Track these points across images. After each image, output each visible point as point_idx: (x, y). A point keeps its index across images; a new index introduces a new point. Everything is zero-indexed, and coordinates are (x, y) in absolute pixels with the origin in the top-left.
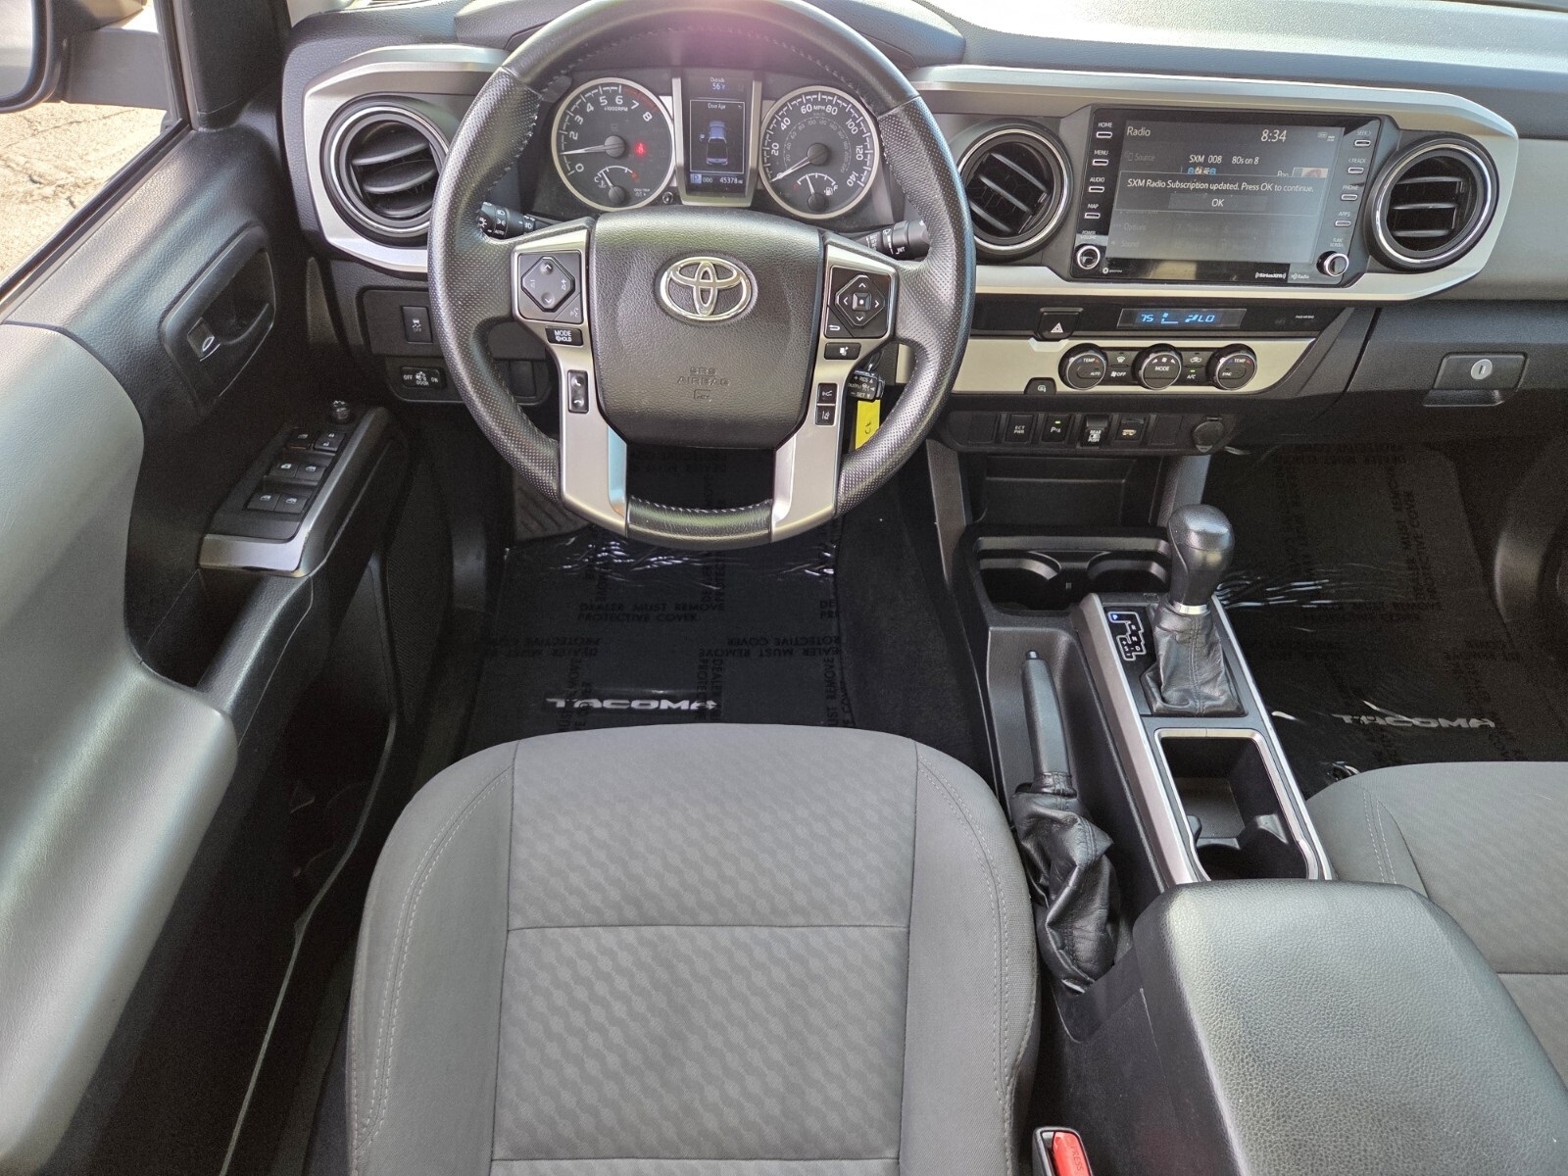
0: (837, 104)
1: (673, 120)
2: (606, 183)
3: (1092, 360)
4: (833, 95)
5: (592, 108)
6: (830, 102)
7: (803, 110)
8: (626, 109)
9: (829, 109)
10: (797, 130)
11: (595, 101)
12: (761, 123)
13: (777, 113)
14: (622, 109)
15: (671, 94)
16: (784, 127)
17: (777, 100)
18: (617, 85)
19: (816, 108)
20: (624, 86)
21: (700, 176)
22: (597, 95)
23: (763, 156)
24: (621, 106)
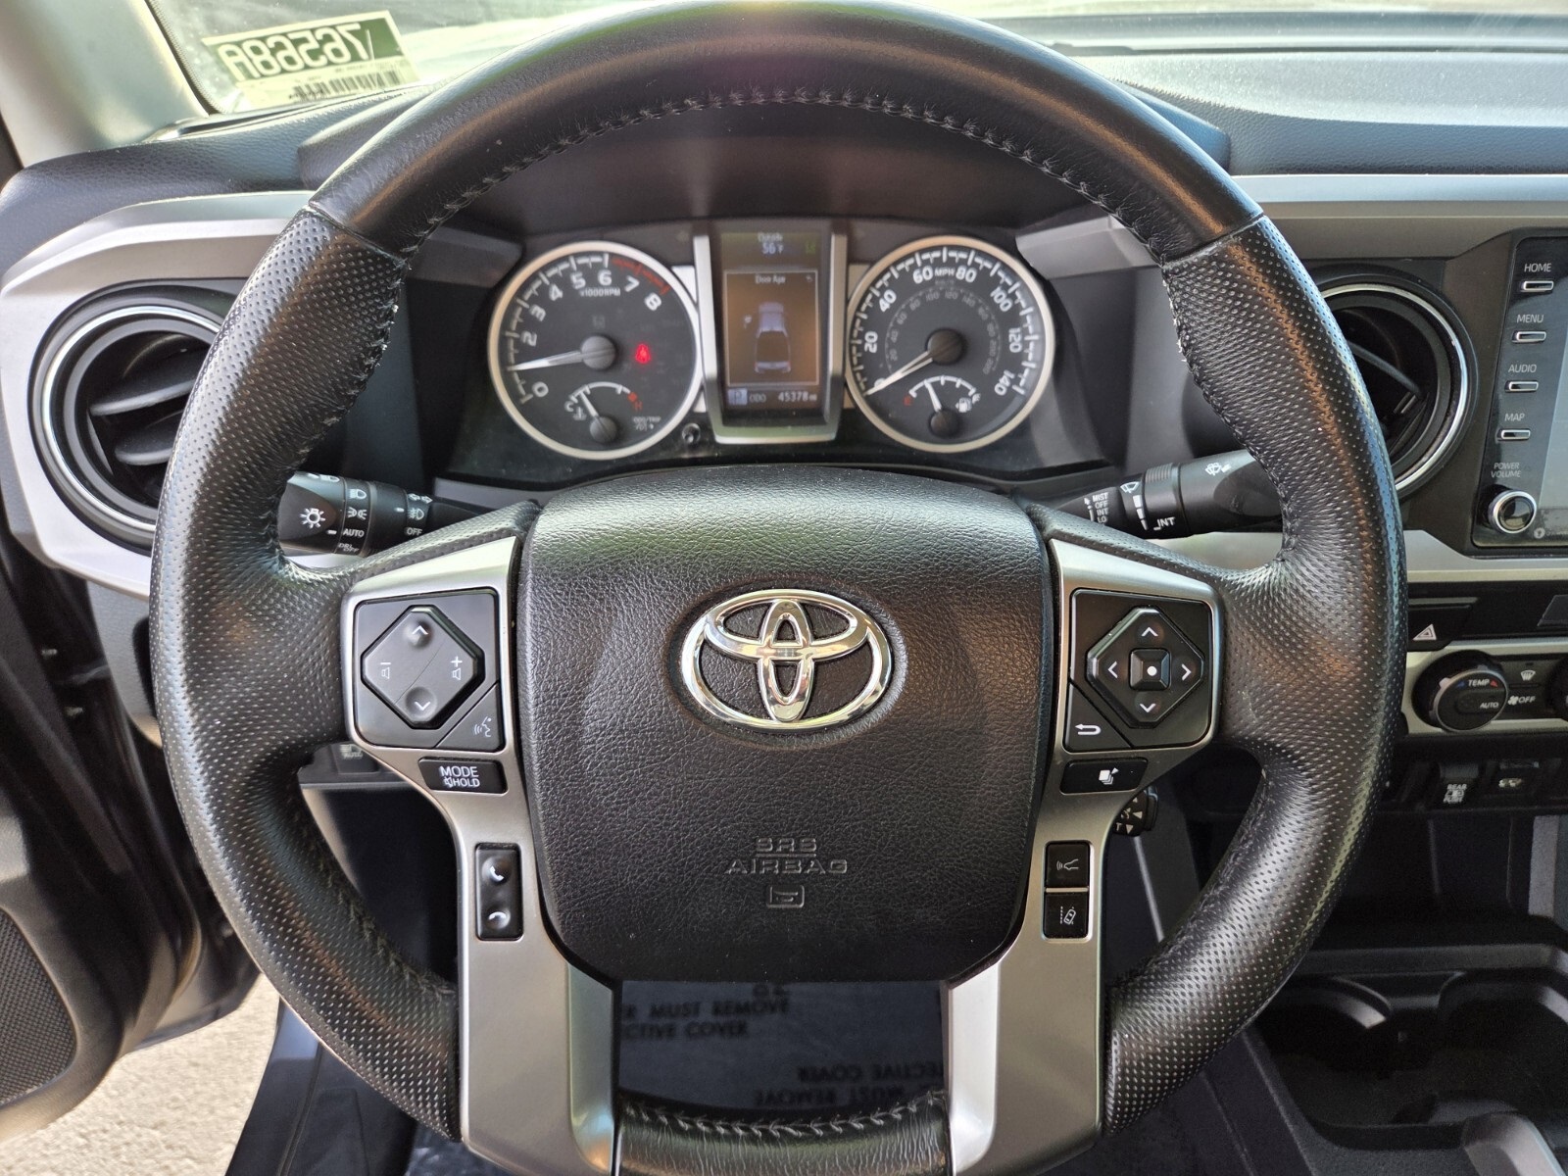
0: (975, 265)
1: (696, 305)
2: (586, 411)
3: (1485, 682)
4: (967, 249)
5: (560, 294)
6: (963, 262)
7: (918, 278)
8: (617, 292)
9: (962, 273)
10: (907, 310)
11: (563, 281)
12: (847, 301)
13: (873, 284)
14: (608, 292)
15: (691, 263)
16: (884, 305)
17: (872, 263)
18: (600, 254)
19: (940, 272)
20: (612, 255)
21: (744, 392)
22: (568, 272)
23: (851, 356)
24: (608, 287)
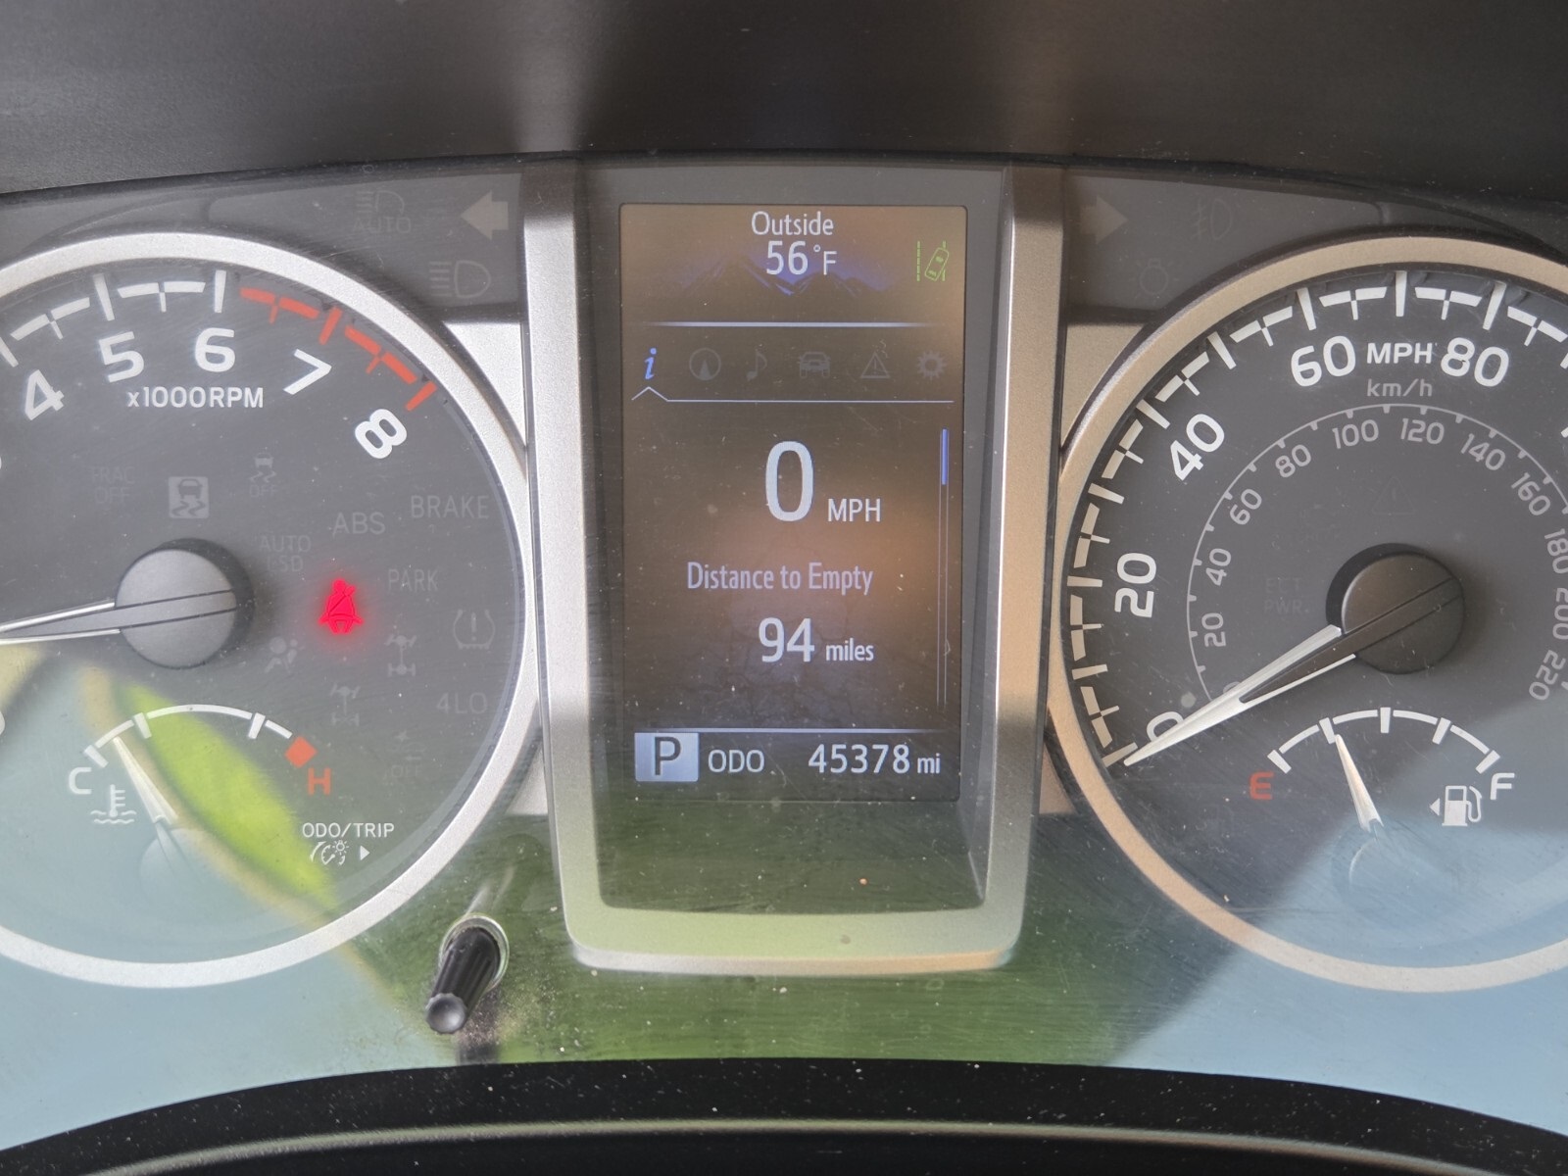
0: (1507, 333)
1: (525, 450)
2: (132, 798)
4: (1481, 279)
5: (54, 400)
6: (1465, 321)
7: (1304, 372)
8: (254, 398)
9: (1460, 358)
10: (1266, 479)
11: (69, 358)
12: (1059, 451)
13: (1149, 394)
14: (236, 395)
15: (513, 309)
16: (1185, 461)
17: (1149, 320)
18: (204, 270)
19: (1381, 354)
20: (239, 275)
21: (689, 740)
22: (90, 325)
23: (1067, 629)
24: (224, 380)
